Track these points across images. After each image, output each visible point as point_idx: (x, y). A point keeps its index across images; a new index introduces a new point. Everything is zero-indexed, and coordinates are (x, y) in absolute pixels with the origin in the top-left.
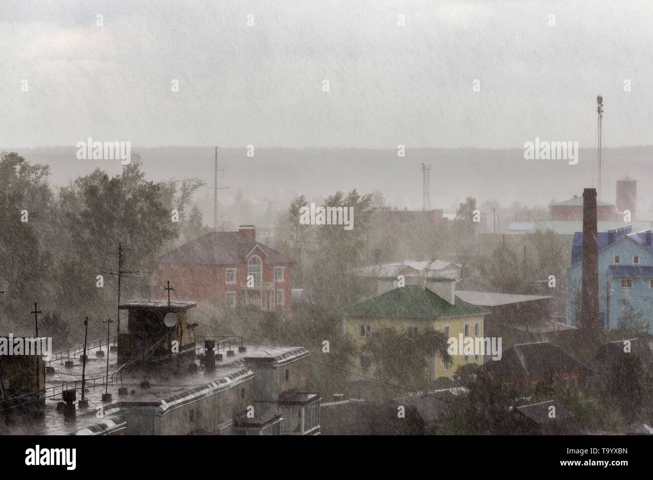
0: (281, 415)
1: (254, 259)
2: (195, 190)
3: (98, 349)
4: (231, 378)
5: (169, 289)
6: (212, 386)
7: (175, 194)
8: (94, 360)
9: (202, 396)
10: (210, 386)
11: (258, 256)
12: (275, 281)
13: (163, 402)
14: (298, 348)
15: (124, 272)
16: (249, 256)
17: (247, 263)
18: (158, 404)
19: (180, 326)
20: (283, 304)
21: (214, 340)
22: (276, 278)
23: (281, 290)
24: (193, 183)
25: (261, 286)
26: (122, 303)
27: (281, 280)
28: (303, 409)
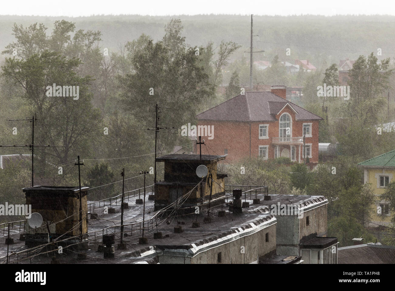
0: (301, 257)
1: (285, 116)
2: (231, 53)
3: (137, 198)
4: (255, 224)
5: (200, 143)
6: (239, 231)
7: (213, 57)
8: (134, 207)
9: (228, 240)
10: (236, 231)
11: (287, 113)
12: (303, 135)
13: (193, 245)
14: (318, 197)
15: (160, 128)
16: (280, 114)
17: (278, 120)
18: (189, 247)
19: (210, 177)
20: (310, 156)
21: (241, 190)
22: (305, 133)
23: (309, 144)
24: (230, 47)
25: (291, 140)
26: (159, 156)
27: (309, 135)
28: (322, 252)
